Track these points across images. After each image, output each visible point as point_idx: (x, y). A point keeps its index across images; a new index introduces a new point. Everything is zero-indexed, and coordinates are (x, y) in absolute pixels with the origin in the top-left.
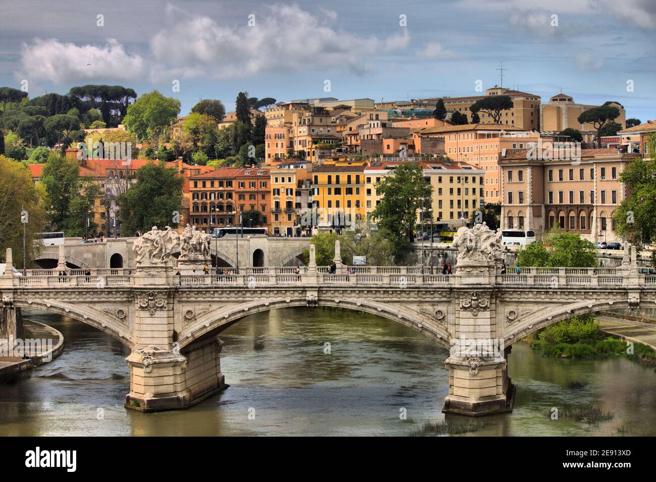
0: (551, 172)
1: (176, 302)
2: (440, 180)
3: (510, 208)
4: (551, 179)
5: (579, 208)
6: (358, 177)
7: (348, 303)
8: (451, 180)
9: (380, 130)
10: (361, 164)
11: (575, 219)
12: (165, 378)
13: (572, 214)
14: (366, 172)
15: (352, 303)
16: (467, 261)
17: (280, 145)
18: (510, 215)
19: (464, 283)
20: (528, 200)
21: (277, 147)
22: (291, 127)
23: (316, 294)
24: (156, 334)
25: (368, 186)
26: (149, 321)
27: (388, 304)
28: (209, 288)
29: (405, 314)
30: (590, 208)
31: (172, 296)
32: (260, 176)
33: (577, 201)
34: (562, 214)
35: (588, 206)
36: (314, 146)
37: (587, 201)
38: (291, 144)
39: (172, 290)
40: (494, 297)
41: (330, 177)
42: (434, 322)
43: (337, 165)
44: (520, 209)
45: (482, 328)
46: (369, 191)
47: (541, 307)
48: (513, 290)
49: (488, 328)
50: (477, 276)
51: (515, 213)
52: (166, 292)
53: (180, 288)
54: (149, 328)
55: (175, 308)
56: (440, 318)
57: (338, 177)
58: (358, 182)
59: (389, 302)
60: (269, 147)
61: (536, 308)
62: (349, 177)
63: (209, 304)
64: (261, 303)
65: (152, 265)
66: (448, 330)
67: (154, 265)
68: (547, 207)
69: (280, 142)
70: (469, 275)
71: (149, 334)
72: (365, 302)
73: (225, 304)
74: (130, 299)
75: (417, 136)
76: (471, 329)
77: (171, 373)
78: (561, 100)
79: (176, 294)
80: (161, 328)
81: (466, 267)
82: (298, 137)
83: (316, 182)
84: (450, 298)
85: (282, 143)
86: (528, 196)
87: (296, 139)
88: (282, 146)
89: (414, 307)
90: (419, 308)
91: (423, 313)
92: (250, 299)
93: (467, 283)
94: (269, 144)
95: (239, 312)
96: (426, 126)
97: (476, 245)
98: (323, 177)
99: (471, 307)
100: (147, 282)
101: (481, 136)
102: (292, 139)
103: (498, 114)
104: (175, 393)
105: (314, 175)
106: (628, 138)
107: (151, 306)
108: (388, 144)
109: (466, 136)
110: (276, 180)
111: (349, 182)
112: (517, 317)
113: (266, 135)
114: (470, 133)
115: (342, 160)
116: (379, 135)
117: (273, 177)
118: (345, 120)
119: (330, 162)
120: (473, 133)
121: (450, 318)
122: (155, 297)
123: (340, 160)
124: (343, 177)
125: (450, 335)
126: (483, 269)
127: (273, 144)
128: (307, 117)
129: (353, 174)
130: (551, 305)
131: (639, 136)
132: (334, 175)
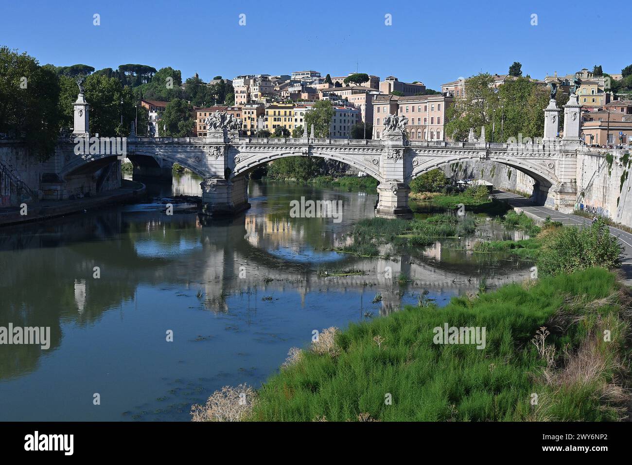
0: (401, 107)
1: (229, 152)
3: (378, 127)
4: (401, 111)
5: (418, 127)
6: (290, 112)
7: (325, 154)
8: (341, 115)
9: (300, 88)
10: (292, 105)
11: (415, 133)
13: (413, 130)
14: (294, 109)
15: (327, 155)
16: (391, 132)
17: (243, 97)
18: (378, 131)
19: (389, 144)
21: (241, 97)
22: (249, 87)
24: (218, 170)
25: (296, 117)
26: (214, 162)
27: (347, 155)
28: (248, 145)
29: (356, 161)
30: (424, 127)
31: (227, 149)
33: (416, 123)
35: (422, 126)
36: (262, 97)
37: (422, 123)
38: (249, 96)
39: (227, 146)
40: (405, 152)
41: (275, 112)
42: (372, 166)
43: (279, 105)
45: (399, 169)
46: (296, 120)
47: (431, 158)
49: (402, 169)
50: (397, 140)
52: (224, 146)
53: (231, 145)
54: (214, 166)
55: (228, 156)
56: (376, 163)
57: (279, 112)
58: (290, 115)
60: (237, 98)
61: (428, 159)
62: (285, 112)
63: (248, 154)
64: (276, 153)
66: (379, 170)
67: (217, 132)
69: (243, 95)
70: (392, 140)
71: (214, 170)
72: (334, 154)
73: (257, 154)
75: (320, 92)
76: (393, 169)
78: (391, 79)
79: (229, 148)
80: (220, 166)
81: (390, 135)
82: (253, 92)
83: (267, 115)
84: (381, 152)
87: (252, 94)
89: (361, 157)
90: (364, 158)
91: (366, 160)
92: (271, 151)
93: (391, 144)
94: (237, 96)
96: (324, 88)
97: (396, 124)
98: (271, 112)
99: (393, 157)
100: (213, 141)
101: (356, 93)
102: (250, 93)
103: (360, 85)
104: (228, 203)
105: (266, 110)
106: (447, 89)
107: (215, 154)
108: (305, 96)
109: (347, 93)
110: (245, 113)
111: (285, 115)
112: (418, 164)
113: (235, 91)
114: (349, 91)
115: (281, 103)
116: (299, 91)
117: (244, 111)
118: (278, 85)
119: (275, 104)
120: (351, 91)
121: (381, 163)
122: (218, 149)
123: (280, 103)
124: (282, 111)
125: (380, 173)
126: (399, 137)
127: (239, 96)
128: (259, 82)
129: (288, 111)
130: (436, 158)
131: (454, 87)
132: (277, 111)
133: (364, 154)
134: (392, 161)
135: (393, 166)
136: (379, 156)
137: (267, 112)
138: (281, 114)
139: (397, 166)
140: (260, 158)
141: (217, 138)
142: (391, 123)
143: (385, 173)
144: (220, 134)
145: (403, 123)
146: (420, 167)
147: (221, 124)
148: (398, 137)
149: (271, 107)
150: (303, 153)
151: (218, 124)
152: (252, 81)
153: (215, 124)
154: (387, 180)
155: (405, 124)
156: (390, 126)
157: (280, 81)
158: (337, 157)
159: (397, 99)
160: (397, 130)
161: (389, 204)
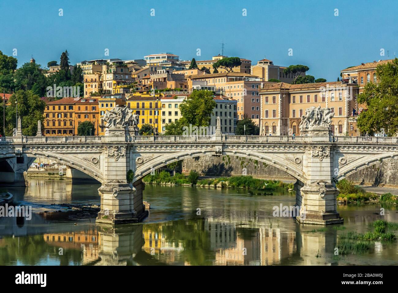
0: (294, 97)
1: (131, 153)
3: (267, 121)
4: (294, 102)
6: (156, 104)
7: (241, 153)
8: (216, 107)
9: (165, 75)
10: (158, 96)
12: (125, 201)
14: (162, 100)
15: (243, 153)
16: (315, 127)
17: (94, 86)
18: (266, 125)
19: (314, 141)
20: (279, 115)
21: (92, 87)
22: (101, 75)
23: (221, 147)
24: (119, 173)
25: (163, 110)
26: (114, 164)
27: (266, 154)
28: (153, 144)
29: (276, 160)
31: (129, 149)
32: (92, 103)
36: (118, 87)
38: (101, 85)
39: (129, 145)
40: (332, 149)
41: (138, 104)
42: (294, 165)
43: (142, 96)
44: (274, 121)
45: (325, 169)
46: (164, 113)
47: (361, 156)
48: (344, 145)
49: (329, 169)
50: (322, 136)
51: (270, 124)
52: (126, 146)
53: (134, 144)
54: (114, 169)
55: (130, 156)
56: (299, 162)
57: (143, 104)
58: (157, 107)
59: (266, 153)
60: (86, 87)
61: (358, 156)
62: (151, 104)
63: (152, 154)
64: (185, 153)
65: (116, 129)
66: (303, 170)
67: (118, 129)
69: (94, 84)
70: (317, 135)
71: (114, 173)
72: (252, 153)
73: (163, 154)
74: (101, 151)
75: (190, 79)
76: (319, 169)
77: (128, 197)
78: (265, 63)
79: (131, 148)
80: (122, 169)
81: (314, 131)
82: (106, 81)
84: (304, 150)
85: (96, 85)
86: (279, 112)
87: (104, 82)
88: (96, 87)
89: (282, 155)
90: (285, 156)
91: (288, 159)
92: (179, 151)
93: (315, 141)
94: (86, 85)
95: (172, 159)
96: (191, 74)
97: (321, 118)
98: (133, 104)
99: (318, 155)
100: (113, 140)
101: (232, 80)
102: (102, 82)
103: (231, 69)
104: (130, 210)
105: (127, 102)
106: (349, 75)
107: (116, 155)
108: (171, 84)
109: (221, 80)
110: (103, 105)
111: (151, 107)
112: (346, 162)
113: (85, 80)
114: (223, 78)
115: (146, 93)
116: (165, 79)
117: (100, 104)
118: (134, 71)
119: (138, 94)
120: (226, 78)
121: (304, 163)
122: (118, 149)
123: (144, 93)
124: (147, 104)
125: (304, 173)
126: (325, 132)
127: (89, 85)
128: (113, 69)
129: (154, 103)
130: (367, 155)
131: (357, 73)
132: (141, 103)
133: (286, 153)
134: (317, 160)
135: (318, 165)
136: (302, 154)
137: (129, 104)
138: (145, 105)
139: (323, 165)
140: (166, 159)
141: (117, 136)
142: (315, 116)
143: (310, 173)
144: (121, 132)
145: (329, 116)
146: (348, 166)
147: (122, 120)
148: (323, 133)
149: (134, 99)
150: (216, 153)
151: (118, 121)
152: (104, 67)
153: (115, 121)
154: (313, 181)
155: (331, 117)
156: (314, 120)
157: (137, 67)
158: (255, 156)
159: (288, 87)
160: (322, 124)
161: (316, 209)
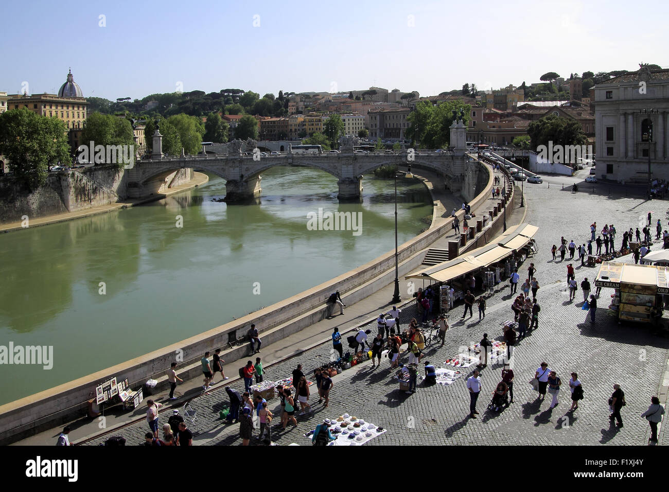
2: (349, 120)
4: (386, 119)
30: (400, 129)
32: (285, 120)
34: (390, 131)
41: (310, 120)
44: (375, 130)
68: (385, 128)
71: (233, 176)
79: (242, 162)
80: (237, 174)
86: (378, 125)
107: (233, 166)
110: (291, 121)
111: (317, 121)
122: (235, 163)
126: (350, 151)
138: (314, 121)
144: (236, 153)
